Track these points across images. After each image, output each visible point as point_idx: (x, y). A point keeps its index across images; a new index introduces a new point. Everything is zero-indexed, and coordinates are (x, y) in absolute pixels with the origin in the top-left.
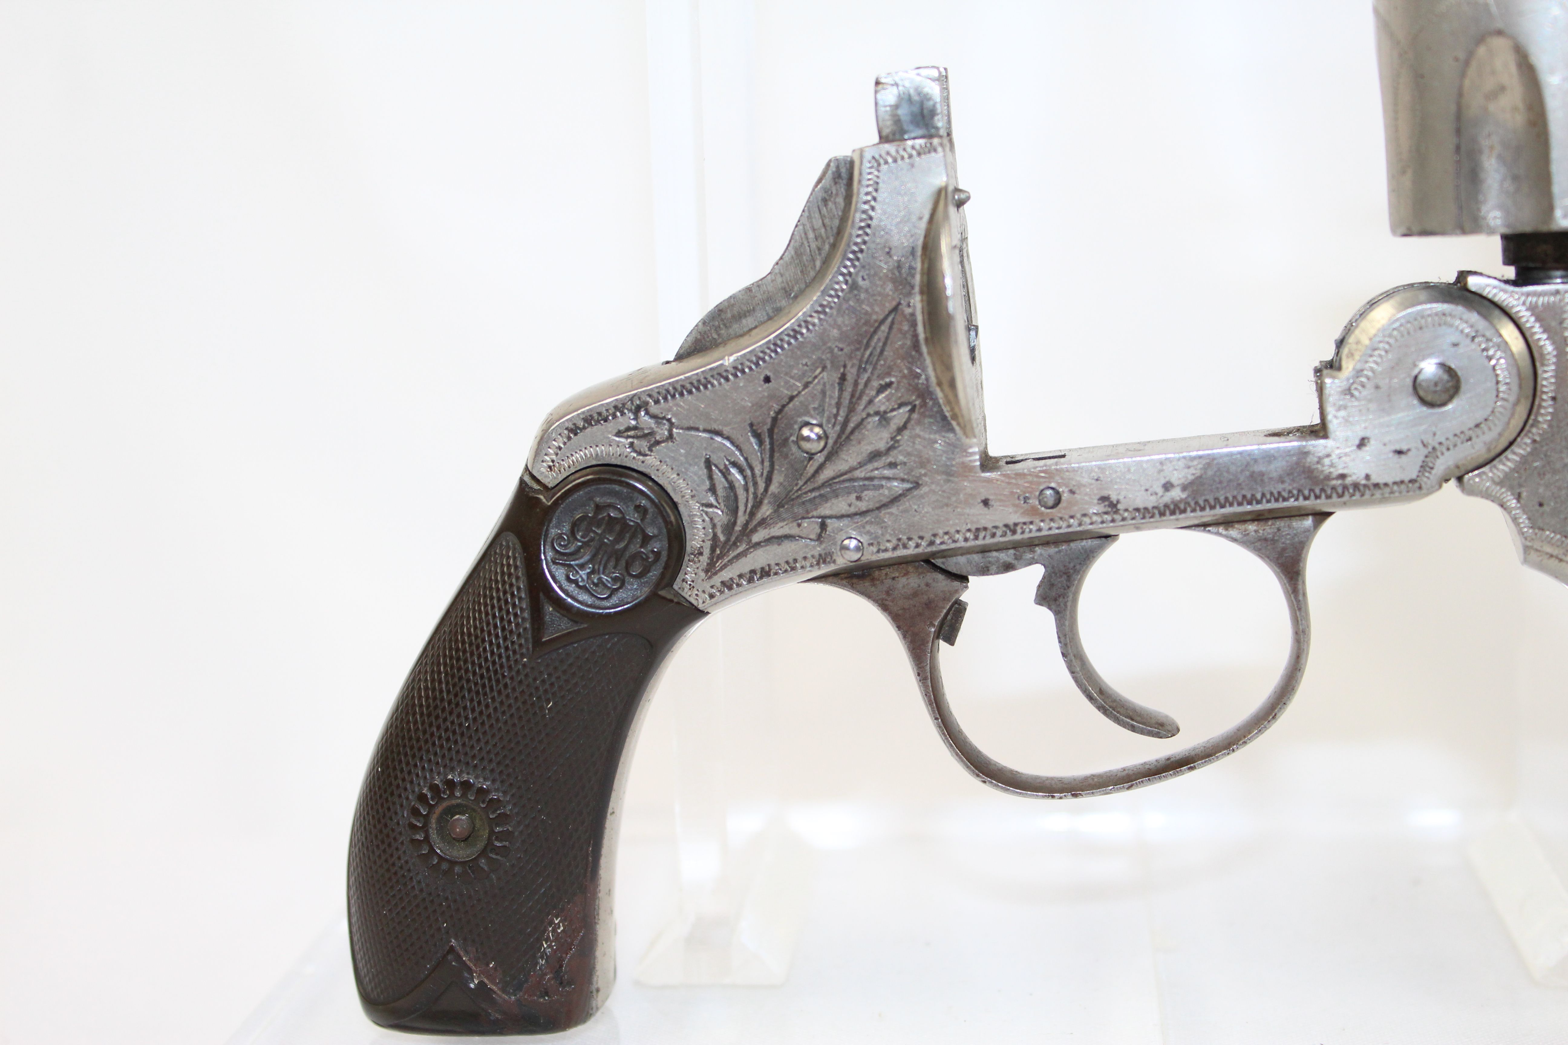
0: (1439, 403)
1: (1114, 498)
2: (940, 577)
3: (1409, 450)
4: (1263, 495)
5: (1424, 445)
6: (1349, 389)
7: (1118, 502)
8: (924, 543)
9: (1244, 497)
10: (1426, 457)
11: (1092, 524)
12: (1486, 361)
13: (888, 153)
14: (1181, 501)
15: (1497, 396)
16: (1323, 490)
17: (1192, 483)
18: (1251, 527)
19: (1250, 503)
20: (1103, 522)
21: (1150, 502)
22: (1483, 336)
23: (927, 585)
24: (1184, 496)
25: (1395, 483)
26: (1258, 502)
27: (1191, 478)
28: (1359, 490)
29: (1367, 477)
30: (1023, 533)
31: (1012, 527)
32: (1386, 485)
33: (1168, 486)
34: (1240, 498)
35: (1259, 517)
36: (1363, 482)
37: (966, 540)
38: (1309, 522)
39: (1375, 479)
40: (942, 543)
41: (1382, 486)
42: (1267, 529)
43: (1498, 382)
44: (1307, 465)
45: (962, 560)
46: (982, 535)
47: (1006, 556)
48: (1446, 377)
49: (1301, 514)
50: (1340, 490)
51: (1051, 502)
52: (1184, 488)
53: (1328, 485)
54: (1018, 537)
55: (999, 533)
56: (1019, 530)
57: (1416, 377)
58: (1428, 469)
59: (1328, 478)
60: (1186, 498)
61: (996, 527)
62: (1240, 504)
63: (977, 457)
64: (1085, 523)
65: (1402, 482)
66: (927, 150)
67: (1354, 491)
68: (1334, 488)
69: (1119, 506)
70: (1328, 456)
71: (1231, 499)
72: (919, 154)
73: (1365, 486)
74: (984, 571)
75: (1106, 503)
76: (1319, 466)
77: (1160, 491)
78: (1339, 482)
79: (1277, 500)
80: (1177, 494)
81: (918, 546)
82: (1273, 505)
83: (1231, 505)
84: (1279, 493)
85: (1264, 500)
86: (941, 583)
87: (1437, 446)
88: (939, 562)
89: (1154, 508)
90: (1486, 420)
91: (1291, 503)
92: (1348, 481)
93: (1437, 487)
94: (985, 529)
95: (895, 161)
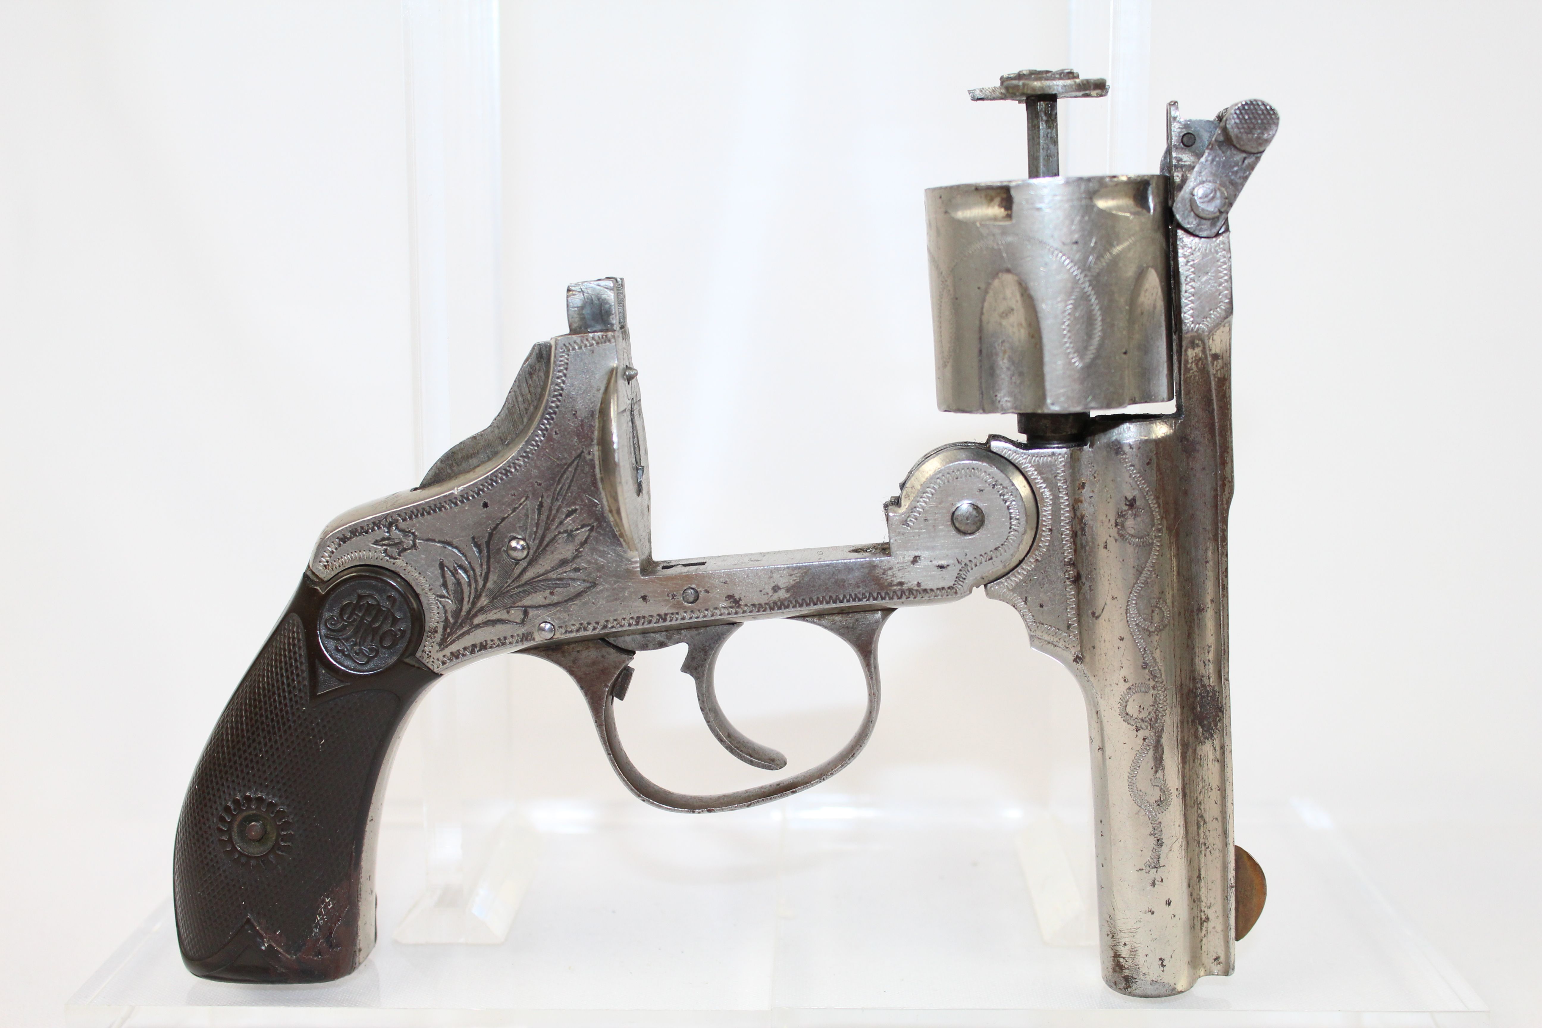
0: (969, 532)
1: (737, 597)
2: (612, 651)
3: (948, 565)
4: (844, 597)
5: (959, 562)
6: (906, 521)
7: (740, 599)
8: (599, 627)
9: (831, 597)
10: (960, 570)
11: (721, 615)
12: (1003, 503)
13: (575, 342)
14: (786, 599)
15: (1010, 528)
16: (887, 593)
17: (793, 586)
18: (838, 618)
19: (835, 602)
20: (729, 614)
21: (763, 600)
22: (1001, 485)
23: (603, 657)
24: (787, 596)
25: (938, 589)
26: (841, 602)
27: (792, 582)
28: (913, 594)
29: (919, 584)
30: (671, 621)
31: (663, 617)
32: (932, 590)
33: (776, 589)
34: (828, 598)
35: (842, 612)
36: (916, 588)
37: (630, 625)
38: (879, 615)
39: (923, 587)
40: (612, 627)
41: (929, 591)
42: (849, 620)
43: (1011, 519)
44: (876, 575)
45: (628, 639)
46: (642, 621)
47: (659, 637)
48: (974, 513)
49: (873, 610)
50: (899, 593)
51: (691, 599)
52: (788, 590)
53: (890, 590)
54: (667, 623)
55: (654, 620)
56: (668, 619)
57: (954, 513)
58: (961, 579)
59: (891, 584)
60: (789, 597)
61: (651, 616)
62: (828, 603)
63: (638, 565)
64: (716, 613)
65: (943, 588)
66: (603, 340)
67: (909, 594)
68: (895, 592)
69: (741, 603)
70: (890, 569)
71: (821, 599)
72: (598, 343)
73: (917, 591)
74: (644, 647)
75: (732, 600)
76: (885, 576)
77: (771, 593)
78: (899, 587)
79: (854, 600)
80: (782, 594)
81: (594, 629)
82: (852, 604)
83: (821, 603)
84: (856, 595)
85: (845, 600)
86: (613, 655)
87: (968, 563)
88: (611, 640)
89: (766, 604)
90: (1002, 545)
91: (864, 602)
92: (905, 587)
93: (968, 592)
94: (644, 617)
95: (580, 348)
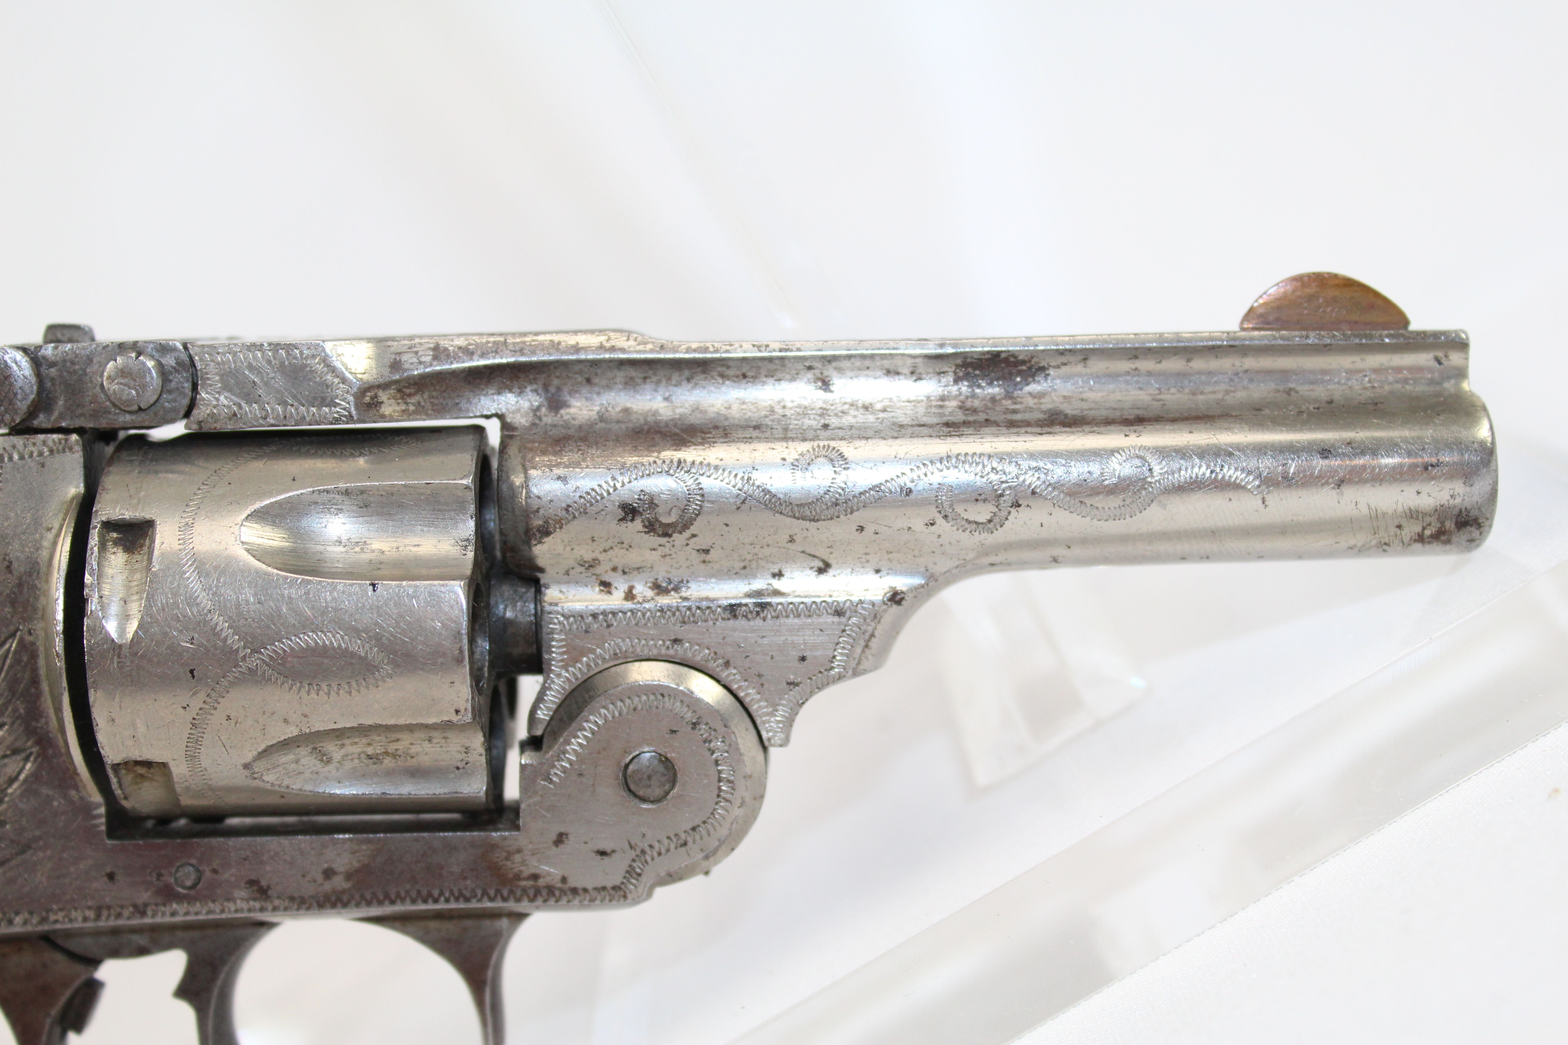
0: (652, 799)
1: (264, 883)
2: (59, 957)
3: (613, 851)
4: (441, 893)
5: (631, 847)
6: (549, 774)
7: (269, 887)
8: (35, 920)
9: (419, 892)
10: (634, 860)
11: (236, 911)
12: (708, 753)
13: (14, 447)
14: (344, 891)
15: (719, 796)
16: (511, 892)
17: (358, 871)
18: (433, 925)
19: (425, 901)
20: (249, 910)
21: (309, 890)
22: (707, 724)
23: (44, 966)
24: (347, 885)
25: (596, 889)
26: (436, 901)
27: (356, 864)
28: (554, 895)
29: (564, 880)
30: (153, 916)
31: (141, 909)
32: (585, 890)
33: (329, 873)
34: (414, 894)
35: (439, 916)
36: (559, 885)
37: (85, 919)
38: (504, 922)
39: (572, 883)
40: (56, 921)
41: (581, 892)
42: (451, 929)
43: (720, 780)
44: (496, 860)
45: (86, 940)
46: (105, 913)
47: (140, 940)
48: (661, 769)
49: (491, 914)
50: (531, 893)
51: (189, 883)
52: (349, 876)
53: (517, 886)
54: (148, 920)
55: (126, 913)
56: (149, 913)
57: (627, 766)
58: (635, 876)
59: (518, 877)
60: (349, 889)
61: (122, 907)
62: (414, 901)
63: (103, 820)
64: (229, 909)
65: (604, 888)
66: (60, 448)
67: (548, 895)
68: (524, 890)
69: (270, 892)
70: (519, 851)
71: (403, 894)
72: (51, 451)
73: (561, 890)
74: (116, 953)
75: (255, 888)
76: (509, 863)
77: (320, 878)
78: (531, 883)
79: (457, 899)
80: (339, 883)
81: (25, 922)
82: (453, 905)
83: (403, 900)
84: (460, 891)
85: (442, 899)
86: (60, 964)
87: (647, 849)
88: (58, 941)
89: (312, 897)
90: (704, 822)
91: (474, 905)
92: (541, 882)
93: (644, 896)
94: (109, 908)
95: (22, 458)
